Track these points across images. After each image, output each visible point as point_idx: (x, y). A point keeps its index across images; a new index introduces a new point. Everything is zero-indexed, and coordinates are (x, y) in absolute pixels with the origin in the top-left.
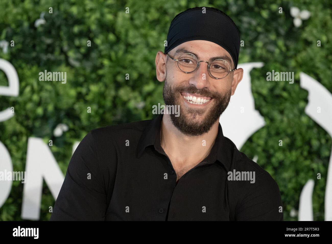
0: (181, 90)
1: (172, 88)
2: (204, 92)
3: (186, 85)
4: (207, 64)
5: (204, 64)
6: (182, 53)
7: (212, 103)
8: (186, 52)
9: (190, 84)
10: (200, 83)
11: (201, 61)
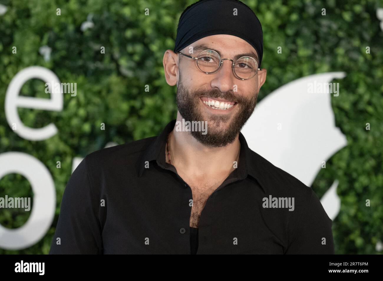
0: (201, 94)
1: (190, 93)
2: (229, 96)
3: (207, 88)
4: (231, 62)
5: (228, 62)
6: (201, 50)
7: (237, 109)
8: (206, 48)
9: (212, 87)
10: (224, 86)
11: (224, 59)
